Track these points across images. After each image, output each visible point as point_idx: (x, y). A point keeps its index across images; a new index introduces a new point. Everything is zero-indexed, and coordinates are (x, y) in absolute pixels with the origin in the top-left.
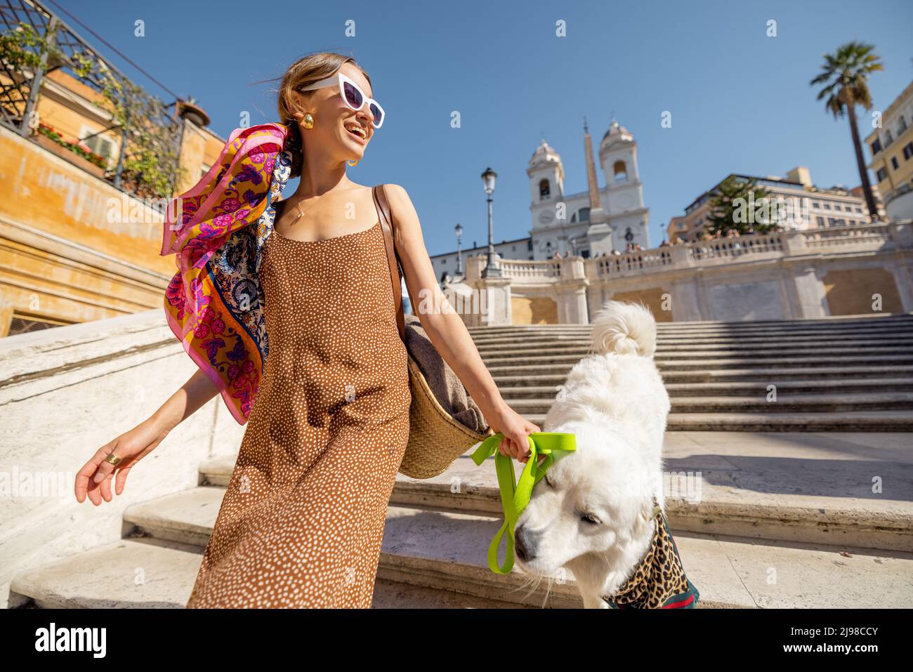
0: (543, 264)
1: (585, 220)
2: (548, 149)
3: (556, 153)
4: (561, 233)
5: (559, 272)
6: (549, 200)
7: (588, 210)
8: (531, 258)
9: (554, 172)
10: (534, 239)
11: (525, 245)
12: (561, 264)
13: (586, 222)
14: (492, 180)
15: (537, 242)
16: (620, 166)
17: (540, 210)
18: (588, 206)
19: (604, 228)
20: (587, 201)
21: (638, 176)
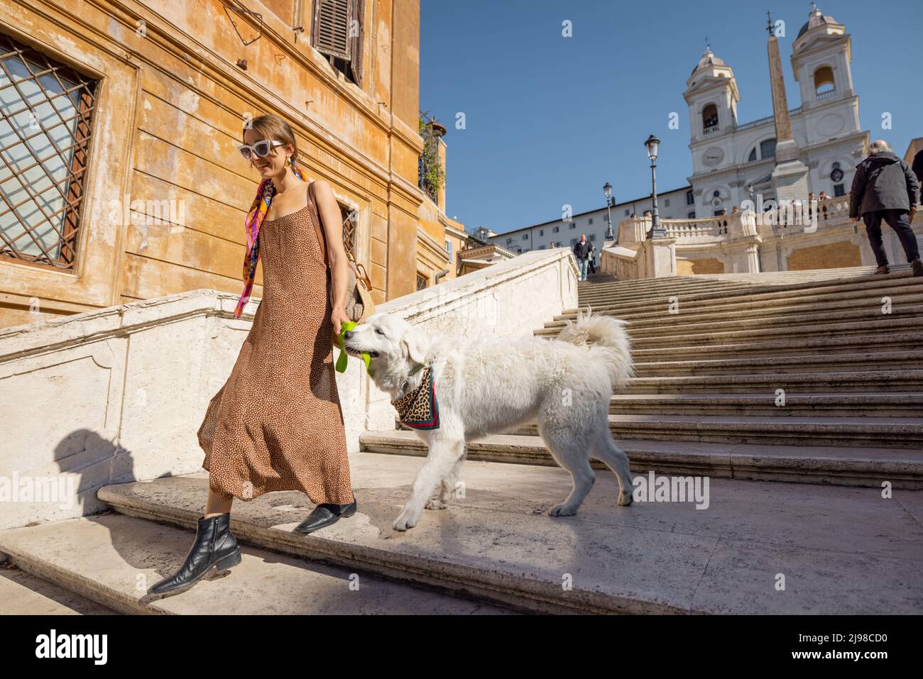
0: (707, 222)
1: (768, 156)
2: (714, 61)
3: (726, 65)
4: (733, 178)
5: (726, 229)
6: (716, 133)
7: (774, 141)
8: (692, 215)
9: (724, 93)
10: (695, 188)
11: (682, 197)
12: (729, 221)
13: (771, 159)
14: (656, 147)
15: (700, 192)
16: (823, 75)
17: (703, 149)
18: (773, 136)
19: (799, 166)
20: (772, 129)
21: (851, 87)
